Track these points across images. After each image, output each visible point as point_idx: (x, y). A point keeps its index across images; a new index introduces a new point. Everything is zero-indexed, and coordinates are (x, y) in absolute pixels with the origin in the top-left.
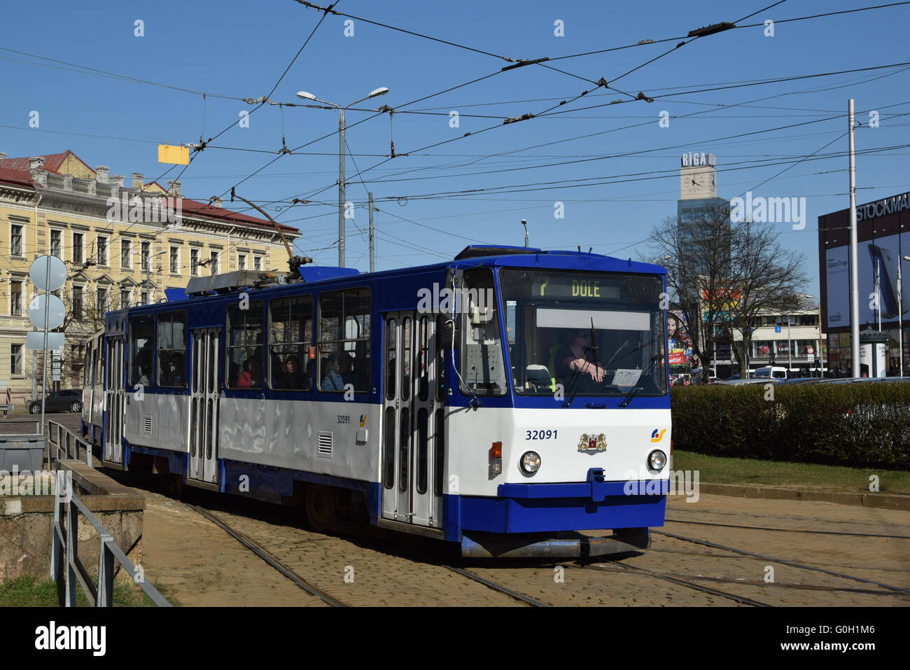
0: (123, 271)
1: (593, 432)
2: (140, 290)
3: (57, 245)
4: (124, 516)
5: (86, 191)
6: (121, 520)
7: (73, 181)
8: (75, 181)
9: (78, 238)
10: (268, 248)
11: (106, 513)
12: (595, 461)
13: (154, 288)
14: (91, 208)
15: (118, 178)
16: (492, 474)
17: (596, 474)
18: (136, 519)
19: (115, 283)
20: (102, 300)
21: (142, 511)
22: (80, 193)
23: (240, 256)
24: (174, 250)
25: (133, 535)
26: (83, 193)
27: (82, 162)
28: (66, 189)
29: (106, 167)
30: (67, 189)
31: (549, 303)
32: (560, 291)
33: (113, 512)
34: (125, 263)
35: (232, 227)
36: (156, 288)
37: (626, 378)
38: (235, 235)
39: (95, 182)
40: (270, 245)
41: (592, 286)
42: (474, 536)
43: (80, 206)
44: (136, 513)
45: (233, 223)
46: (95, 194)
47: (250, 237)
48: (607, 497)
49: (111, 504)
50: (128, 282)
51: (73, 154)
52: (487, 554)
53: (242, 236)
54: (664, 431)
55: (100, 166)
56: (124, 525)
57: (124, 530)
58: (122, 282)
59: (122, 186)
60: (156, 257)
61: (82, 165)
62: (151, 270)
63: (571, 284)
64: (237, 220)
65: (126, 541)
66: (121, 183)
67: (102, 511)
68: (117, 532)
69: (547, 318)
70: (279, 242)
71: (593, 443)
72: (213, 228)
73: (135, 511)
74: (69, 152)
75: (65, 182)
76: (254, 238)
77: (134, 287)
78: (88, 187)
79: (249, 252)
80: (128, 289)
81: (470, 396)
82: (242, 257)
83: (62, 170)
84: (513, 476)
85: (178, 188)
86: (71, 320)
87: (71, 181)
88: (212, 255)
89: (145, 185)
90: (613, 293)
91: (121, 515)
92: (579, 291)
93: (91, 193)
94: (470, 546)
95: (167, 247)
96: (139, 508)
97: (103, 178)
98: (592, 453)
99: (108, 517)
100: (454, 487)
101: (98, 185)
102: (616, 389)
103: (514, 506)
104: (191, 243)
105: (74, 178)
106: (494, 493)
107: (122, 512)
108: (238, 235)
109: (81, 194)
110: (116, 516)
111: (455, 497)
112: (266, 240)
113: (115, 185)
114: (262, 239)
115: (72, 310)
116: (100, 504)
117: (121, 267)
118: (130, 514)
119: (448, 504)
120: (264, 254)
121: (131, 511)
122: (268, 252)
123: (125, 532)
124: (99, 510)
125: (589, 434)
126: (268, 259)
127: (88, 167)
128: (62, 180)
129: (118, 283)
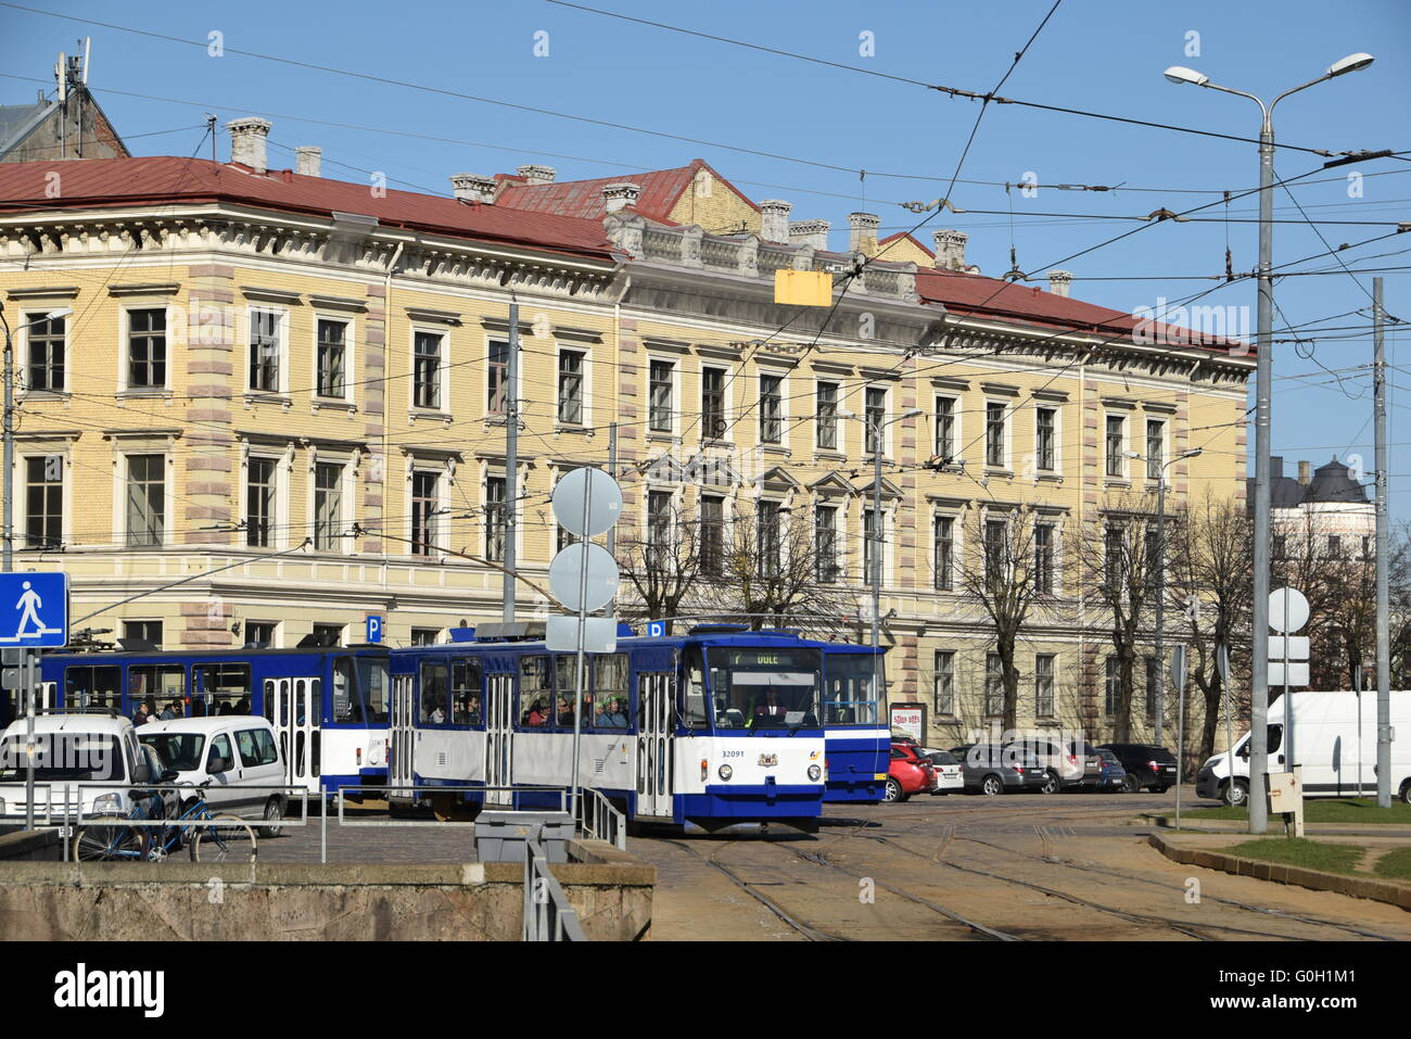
0: (820, 457)
1: (769, 753)
2: (860, 504)
3: (663, 397)
4: (625, 893)
5: (734, 264)
6: (621, 899)
7: (703, 242)
8: (706, 241)
9: (713, 377)
10: (1181, 397)
11: (600, 887)
12: (770, 772)
13: (895, 500)
14: (744, 307)
15: (814, 228)
16: (703, 779)
17: (771, 780)
18: (643, 898)
19: (802, 489)
20: (769, 530)
21: (651, 887)
22: (720, 269)
23: (1110, 419)
24: (944, 404)
25: (637, 921)
26: (726, 270)
27: (731, 187)
28: (686, 262)
29: (783, 202)
30: (690, 262)
31: (741, 669)
32: (750, 660)
33: (610, 886)
34: (826, 440)
35: (1089, 345)
36: (900, 499)
37: (794, 717)
38: (1097, 366)
39: (755, 243)
40: (1187, 389)
41: (772, 657)
42: (695, 820)
43: (717, 301)
44: (643, 890)
45: (1092, 336)
46: (754, 273)
47: (1136, 370)
48: (777, 795)
49: (608, 875)
50: (832, 485)
51: (708, 169)
52: (707, 832)
53: (1116, 367)
54: (819, 753)
55: (770, 201)
56: (626, 906)
57: (625, 913)
58: (818, 484)
59: (823, 247)
60: (901, 423)
61: (729, 195)
62: (889, 455)
63: (756, 656)
64: (1102, 328)
65: (627, 929)
66: (819, 242)
67: (594, 885)
68: (615, 916)
69: (740, 679)
70: (1209, 381)
71: (768, 760)
72: (1043, 348)
73: (641, 887)
74: (700, 165)
75: (684, 246)
76: (1147, 372)
77: (847, 496)
78: (739, 255)
79: (1132, 407)
80: (833, 502)
81: (688, 729)
82: (1114, 421)
83: (680, 214)
84: (714, 780)
85: (960, 250)
86: (693, 578)
87: (698, 242)
88: (1039, 417)
89: (882, 243)
90: (787, 661)
91: (621, 892)
92: (762, 660)
93: (746, 270)
94: (690, 826)
95: (927, 398)
96: (646, 883)
97: (775, 229)
98: (767, 766)
99: (602, 893)
100: (678, 790)
101: (763, 248)
102: (786, 725)
103: (717, 801)
104: (988, 388)
105: (705, 235)
106: (703, 791)
107: (623, 887)
108: (1107, 366)
109: (721, 272)
110: (615, 893)
111: (680, 795)
112: (1176, 376)
113: (804, 247)
114: (1167, 375)
115: (696, 553)
116: (592, 874)
117: (815, 448)
118: (634, 891)
119: (678, 800)
120: (1172, 412)
121: (635, 887)
122: (1181, 407)
123: (627, 917)
124: (590, 882)
125: (766, 754)
126: (1182, 425)
127: (746, 200)
128: (677, 239)
129: (809, 489)
